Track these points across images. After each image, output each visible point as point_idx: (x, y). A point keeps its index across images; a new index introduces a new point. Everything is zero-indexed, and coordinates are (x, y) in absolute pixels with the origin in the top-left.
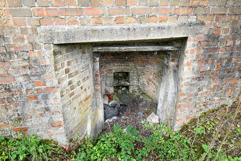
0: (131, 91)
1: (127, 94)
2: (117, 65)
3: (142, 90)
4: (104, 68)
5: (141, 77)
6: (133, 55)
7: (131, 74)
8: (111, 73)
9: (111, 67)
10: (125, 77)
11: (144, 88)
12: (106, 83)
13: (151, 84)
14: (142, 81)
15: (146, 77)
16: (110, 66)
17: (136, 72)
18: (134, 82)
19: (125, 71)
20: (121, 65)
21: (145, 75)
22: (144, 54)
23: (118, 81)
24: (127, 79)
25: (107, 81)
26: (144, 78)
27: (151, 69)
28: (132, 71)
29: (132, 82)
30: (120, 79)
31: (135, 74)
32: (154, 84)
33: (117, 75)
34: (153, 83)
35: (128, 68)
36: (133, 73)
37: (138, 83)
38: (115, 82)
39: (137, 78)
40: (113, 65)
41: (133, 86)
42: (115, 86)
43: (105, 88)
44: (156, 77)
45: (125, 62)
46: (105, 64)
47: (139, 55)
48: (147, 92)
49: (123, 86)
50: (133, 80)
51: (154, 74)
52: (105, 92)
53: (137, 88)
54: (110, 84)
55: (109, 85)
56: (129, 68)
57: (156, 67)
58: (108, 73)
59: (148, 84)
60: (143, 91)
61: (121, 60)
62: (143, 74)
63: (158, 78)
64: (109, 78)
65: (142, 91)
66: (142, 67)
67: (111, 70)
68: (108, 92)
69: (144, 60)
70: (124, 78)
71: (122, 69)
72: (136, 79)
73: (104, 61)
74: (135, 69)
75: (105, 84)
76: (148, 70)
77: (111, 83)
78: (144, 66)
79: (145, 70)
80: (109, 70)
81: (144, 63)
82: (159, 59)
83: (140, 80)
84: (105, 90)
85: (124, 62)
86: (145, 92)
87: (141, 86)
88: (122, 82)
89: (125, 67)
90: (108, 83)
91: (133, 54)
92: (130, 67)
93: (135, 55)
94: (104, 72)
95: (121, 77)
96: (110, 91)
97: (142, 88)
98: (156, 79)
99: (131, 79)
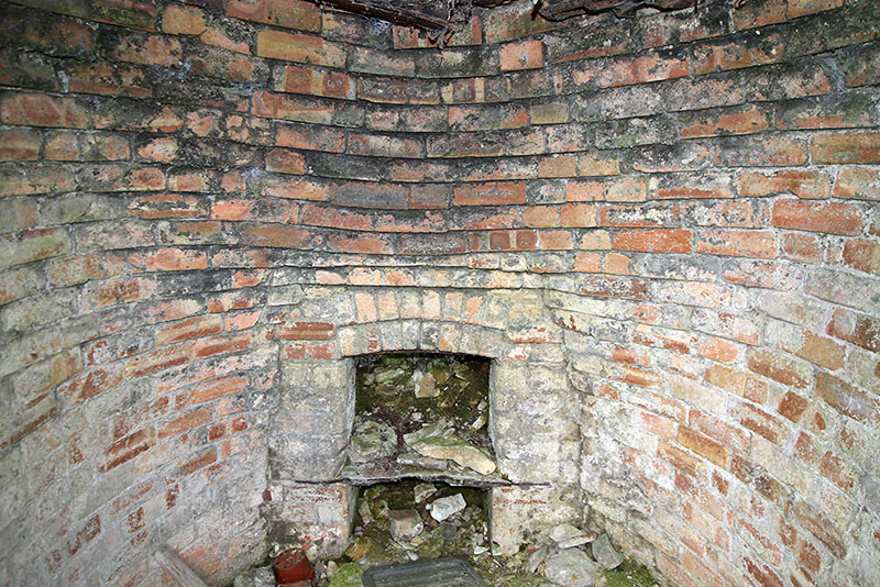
0: (506, 538)
1: (466, 559)
2: (376, 278)
3: (615, 531)
4: (240, 307)
5: (603, 408)
6: (527, 171)
7: (506, 378)
8: (323, 355)
9: (318, 301)
10: (464, 400)
11: (634, 512)
12: (271, 453)
13: (722, 486)
14: (611, 447)
15: (657, 404)
16: (312, 293)
17: (554, 355)
18: (536, 448)
19: (450, 341)
20: (408, 280)
21: (643, 383)
22: (634, 152)
23: (394, 439)
24: (478, 424)
25: (285, 431)
26: (636, 417)
27: (724, 316)
28: (518, 351)
29: (514, 455)
30: (417, 417)
31: (545, 376)
32: (766, 486)
33: (396, 381)
34: (741, 467)
35: (479, 311)
36: (530, 362)
37: (579, 463)
38: (365, 446)
39: (563, 414)
40: (335, 278)
41: (525, 485)
42: (363, 479)
43: (267, 496)
44: (791, 407)
45: (446, 256)
46: (250, 258)
47: (587, 166)
48: (672, 559)
49: (445, 488)
50: (527, 431)
51: (761, 368)
52: (269, 538)
53: (564, 512)
54: (314, 459)
55: (299, 474)
56: (490, 316)
57: (787, 284)
58: (296, 355)
59: (682, 483)
60: (630, 550)
61: (404, 227)
62: (631, 381)
63: (820, 423)
64: (302, 405)
65: (618, 548)
66: (614, 307)
67: (321, 330)
68: (294, 539)
69: (637, 217)
70: (450, 412)
71: (422, 321)
72: (560, 427)
73: (237, 226)
74: (548, 325)
75: (263, 458)
76: (677, 336)
77: (325, 449)
78: (639, 292)
79: (646, 331)
80: (301, 327)
81: (635, 253)
82: (835, 170)
83: (590, 433)
84: (267, 512)
85: (438, 246)
86: (644, 556)
87: (607, 491)
88: (427, 450)
89: (455, 300)
90: (296, 448)
91: (525, 160)
92: (494, 309)
93: (546, 169)
94: (243, 349)
95: (424, 404)
96: (314, 533)
97: (619, 515)
98: (794, 430)
99: (505, 424)
